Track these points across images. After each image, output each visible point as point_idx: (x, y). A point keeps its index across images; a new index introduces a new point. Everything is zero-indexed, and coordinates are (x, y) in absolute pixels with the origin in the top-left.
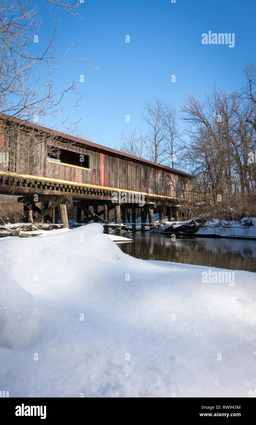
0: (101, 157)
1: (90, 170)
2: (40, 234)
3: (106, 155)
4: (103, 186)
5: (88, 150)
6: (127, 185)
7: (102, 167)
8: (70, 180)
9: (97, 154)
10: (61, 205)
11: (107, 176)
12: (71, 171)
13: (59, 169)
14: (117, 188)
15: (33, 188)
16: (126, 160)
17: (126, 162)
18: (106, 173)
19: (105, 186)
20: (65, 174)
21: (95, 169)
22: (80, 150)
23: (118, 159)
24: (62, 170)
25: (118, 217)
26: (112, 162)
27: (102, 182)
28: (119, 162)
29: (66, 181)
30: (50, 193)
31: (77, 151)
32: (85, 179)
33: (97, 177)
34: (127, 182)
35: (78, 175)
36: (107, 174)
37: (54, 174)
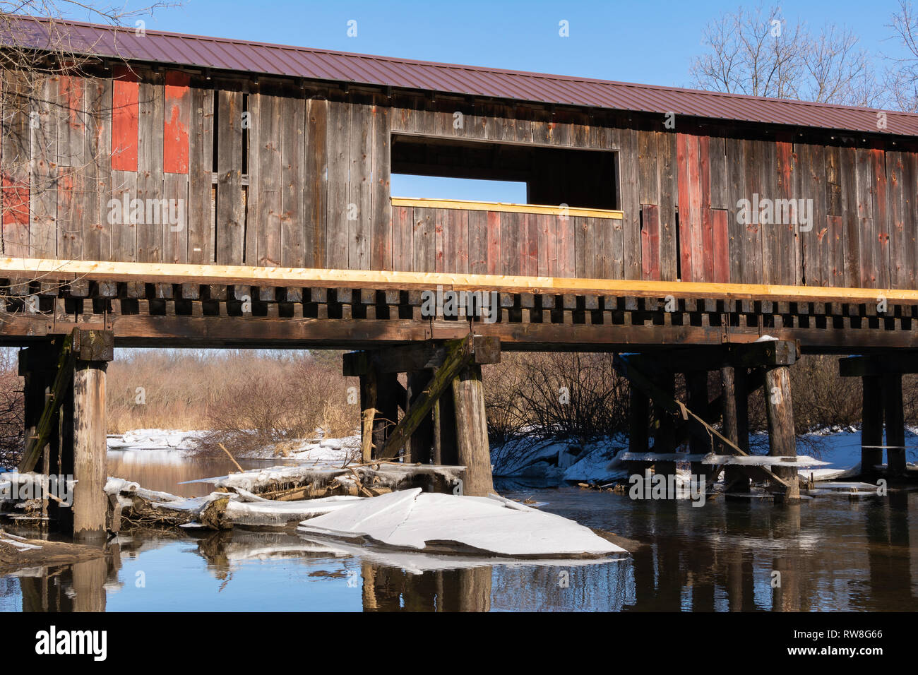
0: (685, 149)
1: (620, 217)
2: (316, 515)
3: (714, 134)
4: (697, 280)
5: (608, 130)
6: (854, 262)
7: (693, 195)
8: (514, 269)
9: (661, 140)
10: (456, 383)
11: (722, 235)
12: (515, 231)
13: (452, 228)
14: (789, 284)
15: (333, 320)
16: (836, 144)
17: (836, 154)
18: (716, 224)
19: (709, 278)
20: (483, 247)
21: (651, 210)
22: (560, 136)
23: (786, 146)
24: (466, 230)
25: (780, 425)
26: (750, 163)
27: (696, 262)
28: (794, 160)
29: (488, 277)
30: (414, 334)
31: (546, 140)
32: (593, 259)
33: (665, 240)
34: (853, 246)
35: (552, 245)
36: (722, 221)
37: (426, 253)
